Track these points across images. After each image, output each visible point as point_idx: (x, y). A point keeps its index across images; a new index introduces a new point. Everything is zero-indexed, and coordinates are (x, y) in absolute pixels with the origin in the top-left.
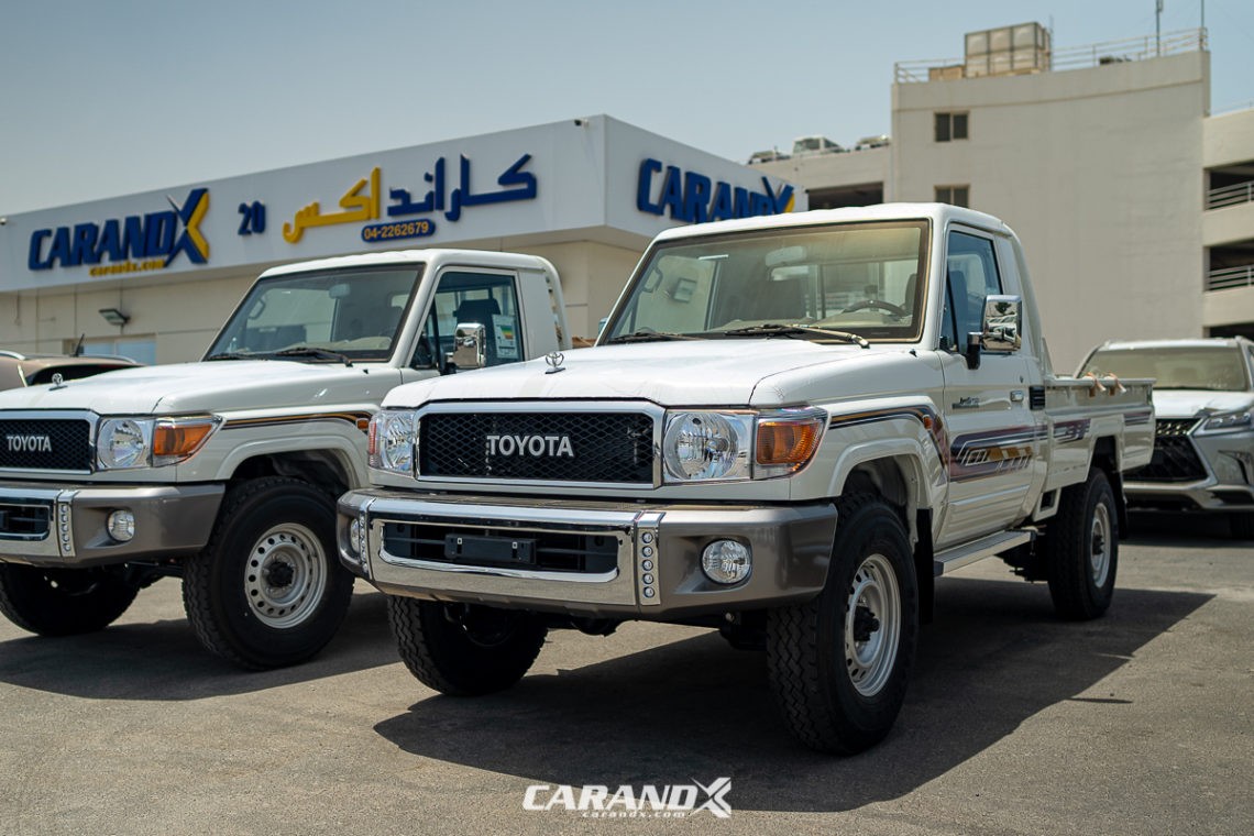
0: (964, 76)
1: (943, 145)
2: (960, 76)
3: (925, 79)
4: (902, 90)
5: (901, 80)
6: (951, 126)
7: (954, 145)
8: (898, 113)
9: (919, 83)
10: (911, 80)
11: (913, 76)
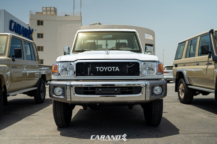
0: (42, 14)
1: (39, 26)
2: (41, 14)
3: (35, 14)
4: (31, 15)
5: (31, 14)
6: (40, 23)
7: (41, 26)
8: (31, 19)
9: (34, 15)
10: (33, 14)
11: (33, 13)
